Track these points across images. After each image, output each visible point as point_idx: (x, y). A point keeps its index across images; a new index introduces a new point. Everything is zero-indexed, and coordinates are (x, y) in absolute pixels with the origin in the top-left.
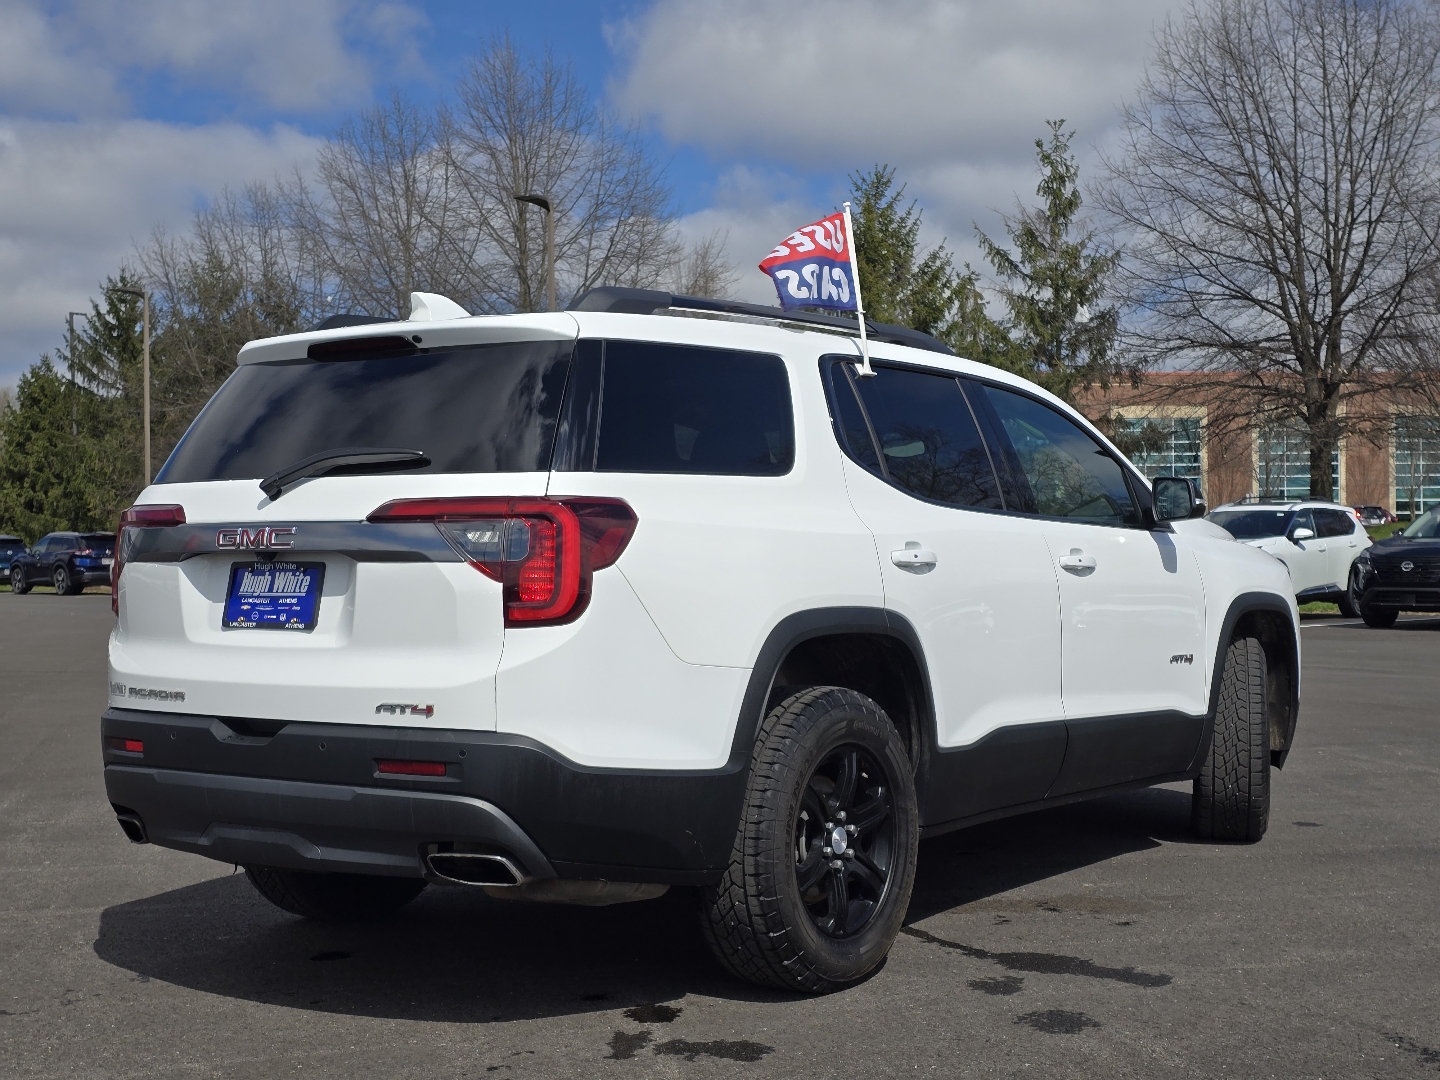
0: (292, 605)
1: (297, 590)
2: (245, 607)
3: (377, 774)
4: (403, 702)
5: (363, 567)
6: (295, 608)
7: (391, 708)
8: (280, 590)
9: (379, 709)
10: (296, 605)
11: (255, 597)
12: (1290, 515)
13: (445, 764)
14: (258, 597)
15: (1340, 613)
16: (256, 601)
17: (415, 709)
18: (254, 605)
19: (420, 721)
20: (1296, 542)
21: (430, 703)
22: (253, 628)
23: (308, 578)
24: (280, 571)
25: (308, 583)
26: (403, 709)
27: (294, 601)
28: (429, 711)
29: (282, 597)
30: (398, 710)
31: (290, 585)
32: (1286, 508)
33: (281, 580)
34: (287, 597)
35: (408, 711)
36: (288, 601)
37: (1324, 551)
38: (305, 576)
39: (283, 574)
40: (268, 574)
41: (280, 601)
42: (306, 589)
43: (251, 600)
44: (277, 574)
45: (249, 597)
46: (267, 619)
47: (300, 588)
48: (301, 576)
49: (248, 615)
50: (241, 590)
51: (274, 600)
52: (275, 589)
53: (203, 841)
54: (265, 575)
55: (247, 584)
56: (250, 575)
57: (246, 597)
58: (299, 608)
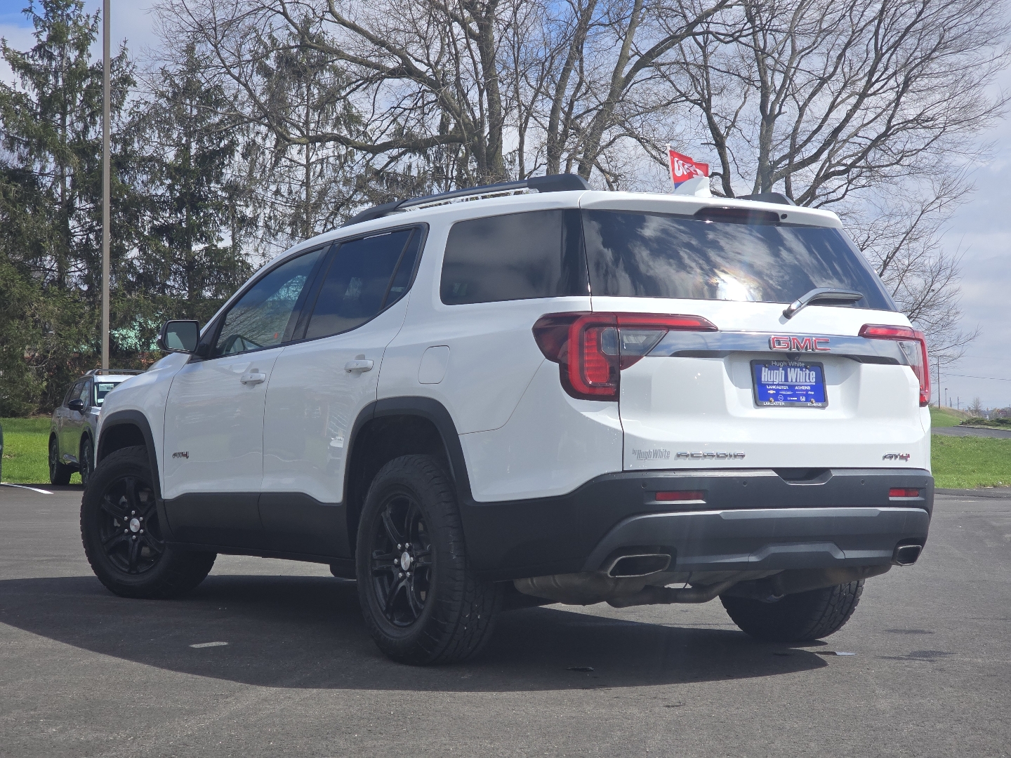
0: (807, 391)
1: (807, 380)
2: (771, 392)
3: (891, 499)
4: (895, 453)
5: (865, 367)
6: (810, 393)
7: (891, 457)
8: (794, 380)
9: (884, 457)
10: (811, 391)
11: (776, 385)
13: (917, 489)
14: (778, 385)
16: (778, 387)
18: (778, 391)
19: (902, 464)
21: (908, 453)
22: (783, 406)
23: (814, 373)
24: (791, 367)
25: (814, 376)
26: (896, 457)
27: (809, 388)
28: (907, 457)
29: (797, 385)
30: (894, 457)
31: (802, 378)
33: (792, 374)
34: (801, 386)
35: (898, 458)
36: (803, 388)
38: (810, 371)
39: (793, 369)
40: (781, 369)
41: (796, 388)
42: (814, 380)
43: (774, 387)
44: (789, 369)
45: (771, 385)
46: (791, 400)
47: (809, 379)
48: (808, 372)
49: (776, 397)
50: (763, 380)
51: (791, 387)
52: (790, 380)
53: (753, 559)
54: (779, 370)
55: (766, 375)
56: (767, 369)
57: (769, 385)
58: (813, 393)
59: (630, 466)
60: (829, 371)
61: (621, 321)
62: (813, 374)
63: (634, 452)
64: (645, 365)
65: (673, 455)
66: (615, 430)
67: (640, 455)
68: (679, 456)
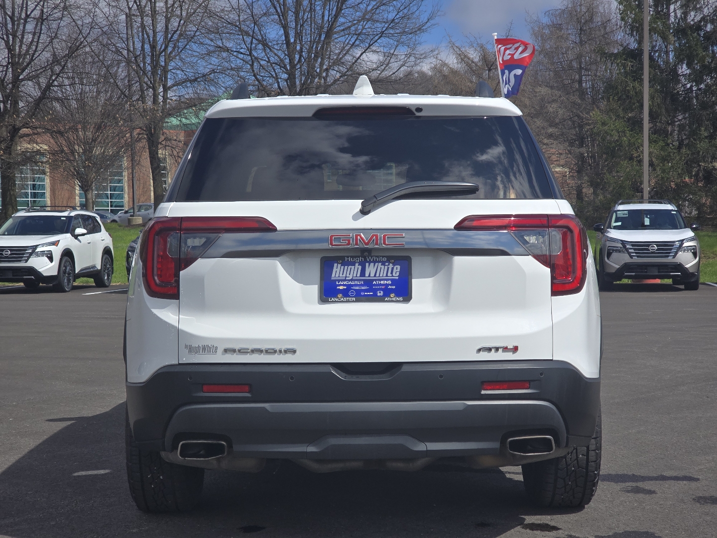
0: (387, 285)
1: (389, 274)
2: (341, 288)
3: (483, 392)
4: (497, 345)
5: (458, 260)
6: (390, 287)
7: (489, 350)
8: (372, 275)
9: (479, 350)
10: (392, 285)
11: (349, 280)
12: (69, 218)
13: (529, 381)
14: (351, 280)
15: (94, 284)
16: (350, 283)
17: (505, 349)
18: (349, 286)
19: (509, 356)
20: (76, 237)
21: (516, 345)
22: (353, 301)
23: (399, 267)
24: (370, 262)
25: (399, 270)
26: (497, 349)
27: (390, 282)
28: (515, 349)
29: (376, 280)
30: (493, 350)
32: (66, 214)
33: (371, 270)
34: (380, 280)
35: (500, 350)
36: (382, 282)
37: (90, 243)
38: (394, 265)
39: (372, 264)
40: (357, 264)
41: (374, 283)
42: (398, 274)
43: (345, 283)
44: (367, 264)
45: (342, 280)
46: (365, 295)
47: (392, 273)
48: (391, 266)
49: (345, 293)
50: (333, 275)
51: (368, 283)
52: (367, 275)
53: (311, 449)
54: (355, 265)
55: (338, 272)
56: (339, 265)
57: (339, 281)
58: (394, 287)
59: (184, 360)
60: (417, 265)
61: (185, 225)
62: (397, 269)
63: (186, 346)
64: (201, 266)
65: (220, 351)
66: (173, 326)
67: (191, 349)
68: (226, 351)
